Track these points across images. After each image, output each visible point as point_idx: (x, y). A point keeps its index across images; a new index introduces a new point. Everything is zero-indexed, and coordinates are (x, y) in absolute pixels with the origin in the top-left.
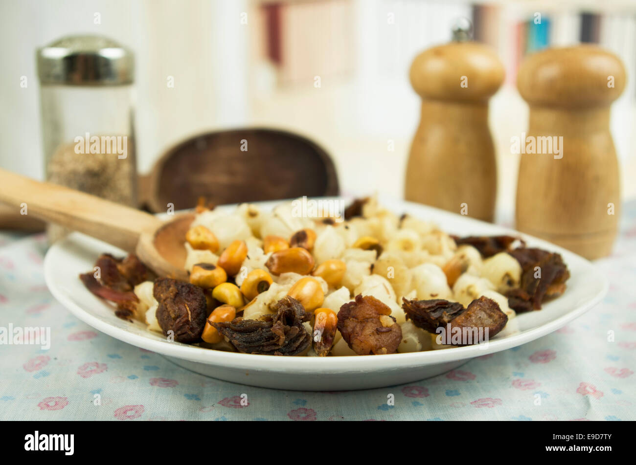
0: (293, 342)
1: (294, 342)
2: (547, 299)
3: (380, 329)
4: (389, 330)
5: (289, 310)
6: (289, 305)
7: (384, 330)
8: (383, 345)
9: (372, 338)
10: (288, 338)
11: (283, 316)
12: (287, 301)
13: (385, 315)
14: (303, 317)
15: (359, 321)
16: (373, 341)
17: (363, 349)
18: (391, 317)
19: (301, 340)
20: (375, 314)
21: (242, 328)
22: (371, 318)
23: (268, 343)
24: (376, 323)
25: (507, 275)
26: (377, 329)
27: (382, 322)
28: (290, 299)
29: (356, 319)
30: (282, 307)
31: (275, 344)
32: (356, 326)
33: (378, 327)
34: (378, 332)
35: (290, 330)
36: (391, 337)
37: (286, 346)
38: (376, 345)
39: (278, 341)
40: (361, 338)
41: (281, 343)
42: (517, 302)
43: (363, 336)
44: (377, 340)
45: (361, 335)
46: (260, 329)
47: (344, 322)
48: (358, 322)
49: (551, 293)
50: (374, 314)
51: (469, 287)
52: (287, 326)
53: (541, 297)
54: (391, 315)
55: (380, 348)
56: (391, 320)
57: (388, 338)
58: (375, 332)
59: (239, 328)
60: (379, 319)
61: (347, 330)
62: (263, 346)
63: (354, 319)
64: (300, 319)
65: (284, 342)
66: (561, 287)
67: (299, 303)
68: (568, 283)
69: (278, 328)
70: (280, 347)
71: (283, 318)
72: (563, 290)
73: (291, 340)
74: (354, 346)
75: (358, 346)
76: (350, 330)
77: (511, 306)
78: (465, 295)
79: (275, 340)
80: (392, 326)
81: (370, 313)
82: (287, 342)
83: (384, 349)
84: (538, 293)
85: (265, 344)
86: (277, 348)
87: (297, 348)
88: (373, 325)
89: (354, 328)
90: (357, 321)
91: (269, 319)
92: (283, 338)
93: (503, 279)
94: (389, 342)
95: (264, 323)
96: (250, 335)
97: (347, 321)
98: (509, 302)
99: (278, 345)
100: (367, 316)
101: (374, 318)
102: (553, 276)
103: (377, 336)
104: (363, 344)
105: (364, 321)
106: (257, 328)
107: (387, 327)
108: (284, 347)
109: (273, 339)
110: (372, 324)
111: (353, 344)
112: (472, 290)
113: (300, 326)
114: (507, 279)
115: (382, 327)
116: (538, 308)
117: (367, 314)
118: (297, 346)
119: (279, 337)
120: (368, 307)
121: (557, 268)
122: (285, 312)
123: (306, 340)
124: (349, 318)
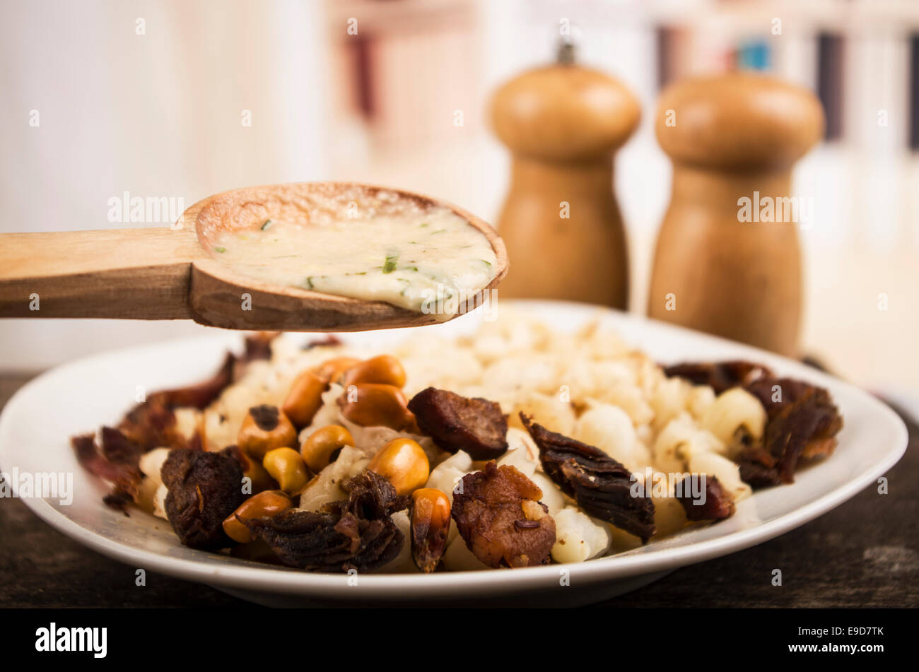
0: (375, 547)
1: (377, 546)
2: (805, 463)
3: (522, 523)
4: (537, 525)
5: (368, 494)
6: (369, 485)
7: (527, 524)
8: (523, 551)
9: (507, 537)
10: (366, 540)
11: (358, 504)
12: (366, 478)
13: (532, 499)
14: (391, 504)
15: (488, 505)
16: (507, 541)
17: (489, 554)
18: (540, 503)
19: (388, 541)
20: (515, 496)
21: (291, 526)
22: (509, 502)
23: (332, 549)
24: (515, 512)
25: (743, 427)
26: (516, 522)
27: (525, 511)
28: (370, 475)
29: (483, 502)
30: (357, 489)
31: (344, 552)
32: (482, 514)
33: (518, 520)
34: (517, 527)
35: (369, 527)
36: (537, 538)
37: (362, 554)
38: (512, 549)
39: (349, 545)
40: (488, 534)
41: (354, 549)
42: (755, 471)
43: (492, 532)
44: (514, 541)
45: (490, 530)
46: (319, 527)
47: (462, 505)
48: (486, 507)
49: (811, 454)
50: (513, 497)
51: (680, 445)
52: (365, 520)
53: (794, 462)
54: (540, 501)
55: (519, 554)
56: (540, 508)
57: (532, 539)
58: (512, 527)
59: (285, 527)
60: (520, 505)
61: (467, 520)
62: (325, 555)
63: (480, 502)
64: (385, 507)
65: (360, 548)
66: (828, 443)
67: (385, 481)
68: (840, 436)
69: (348, 525)
70: (353, 556)
71: (358, 507)
72: (831, 450)
73: (371, 543)
74: (475, 547)
75: (482, 548)
76: (471, 519)
77: (744, 478)
78: (672, 457)
79: (343, 546)
80: (541, 519)
81: (508, 494)
82: (364, 547)
83: (525, 558)
84: (789, 454)
85: (327, 551)
86: (348, 557)
87: (381, 556)
88: (510, 515)
89: (478, 518)
90: (484, 505)
91: (335, 509)
92: (356, 540)
93: (735, 433)
94: (534, 545)
95: (326, 517)
96: (302, 537)
97: (469, 504)
98: (741, 470)
99: (350, 553)
100: (502, 499)
101: (514, 503)
102: (813, 427)
103: (515, 535)
104: (490, 546)
105: (496, 507)
106: (316, 524)
107: (533, 520)
108: (360, 555)
109: (341, 542)
110: (508, 512)
111: (474, 543)
112: (683, 449)
113: (386, 519)
114: (741, 434)
115: (525, 520)
116: (789, 481)
117: (502, 496)
118: (381, 552)
119: (350, 539)
120: (505, 484)
121: (820, 413)
122: (361, 497)
123: (395, 542)
124: (473, 498)
